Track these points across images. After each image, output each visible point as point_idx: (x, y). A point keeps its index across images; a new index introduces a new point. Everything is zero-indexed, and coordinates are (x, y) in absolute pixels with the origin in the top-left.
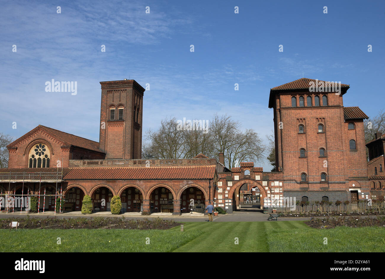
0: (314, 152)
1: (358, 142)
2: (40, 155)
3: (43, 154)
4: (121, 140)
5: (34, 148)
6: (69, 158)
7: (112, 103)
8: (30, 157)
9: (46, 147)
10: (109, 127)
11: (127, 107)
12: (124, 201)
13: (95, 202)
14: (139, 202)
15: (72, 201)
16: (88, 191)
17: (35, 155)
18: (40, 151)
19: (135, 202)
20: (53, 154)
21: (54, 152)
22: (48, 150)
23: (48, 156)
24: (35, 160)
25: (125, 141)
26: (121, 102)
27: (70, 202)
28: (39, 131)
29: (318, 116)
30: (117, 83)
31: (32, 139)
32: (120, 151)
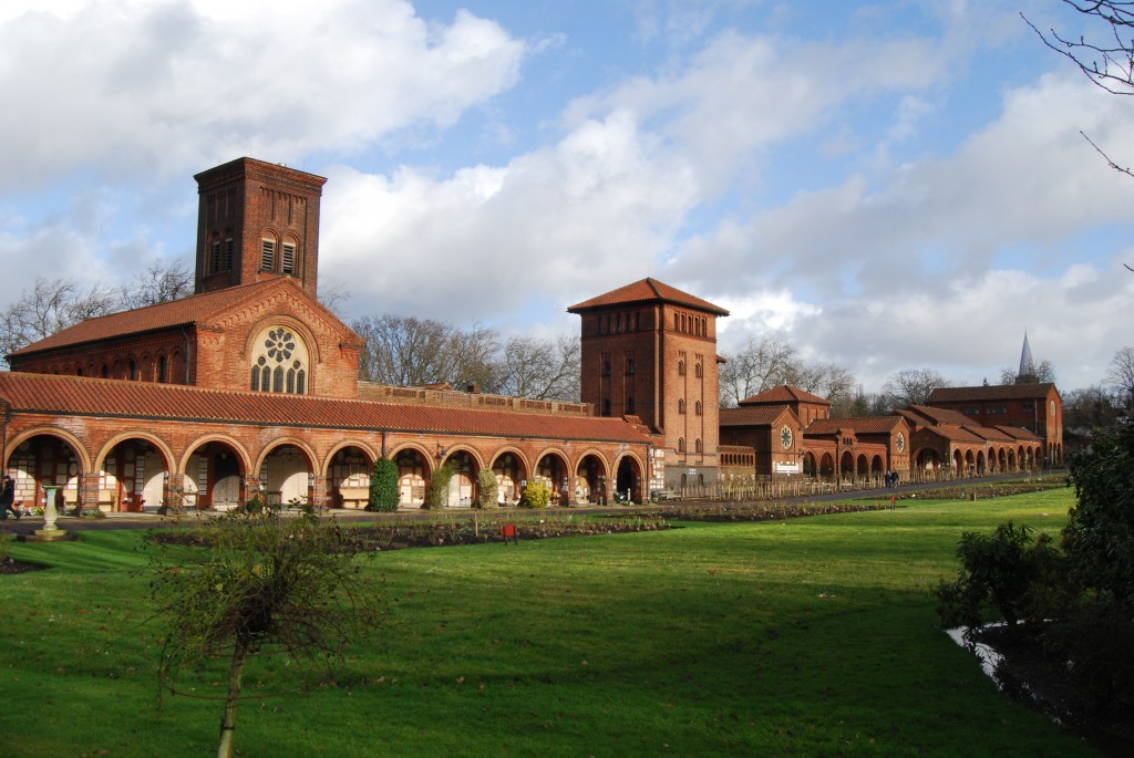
0: (692, 406)
2: (279, 359)
3: (288, 356)
5: (264, 336)
6: (356, 376)
7: (271, 224)
8: (255, 362)
9: (296, 338)
11: (307, 246)
17: (267, 357)
18: (278, 349)
20: (319, 362)
21: (323, 355)
22: (301, 347)
23: (301, 365)
24: (267, 371)
26: (291, 228)
29: (698, 352)
30: (289, 173)
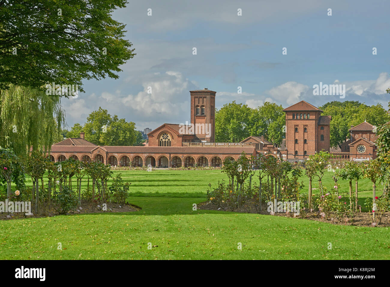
0: (301, 141)
1: (324, 136)
2: (165, 139)
3: (167, 139)
5: (162, 136)
6: (182, 141)
7: (198, 104)
8: (160, 140)
9: (169, 135)
10: (196, 119)
14: (219, 163)
17: (163, 139)
18: (165, 137)
19: (217, 163)
20: (173, 139)
23: (170, 140)
24: (163, 142)
26: (203, 104)
28: (165, 126)
29: (305, 124)
30: (201, 92)
31: (161, 131)
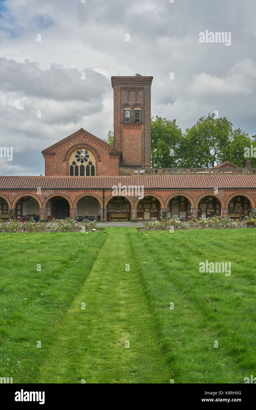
2: (82, 162)
3: (86, 160)
4: (140, 144)
5: (75, 154)
6: (119, 166)
7: (127, 102)
8: (71, 164)
9: (89, 153)
10: (124, 129)
11: (145, 108)
12: (183, 210)
13: (151, 211)
15: (126, 211)
16: (164, 200)
17: (77, 162)
18: (82, 158)
20: (100, 161)
21: (101, 158)
22: (92, 156)
23: (93, 164)
24: (77, 167)
25: (144, 146)
26: (137, 102)
27: (123, 212)
28: (80, 135)
31: (72, 144)
32: (138, 157)
